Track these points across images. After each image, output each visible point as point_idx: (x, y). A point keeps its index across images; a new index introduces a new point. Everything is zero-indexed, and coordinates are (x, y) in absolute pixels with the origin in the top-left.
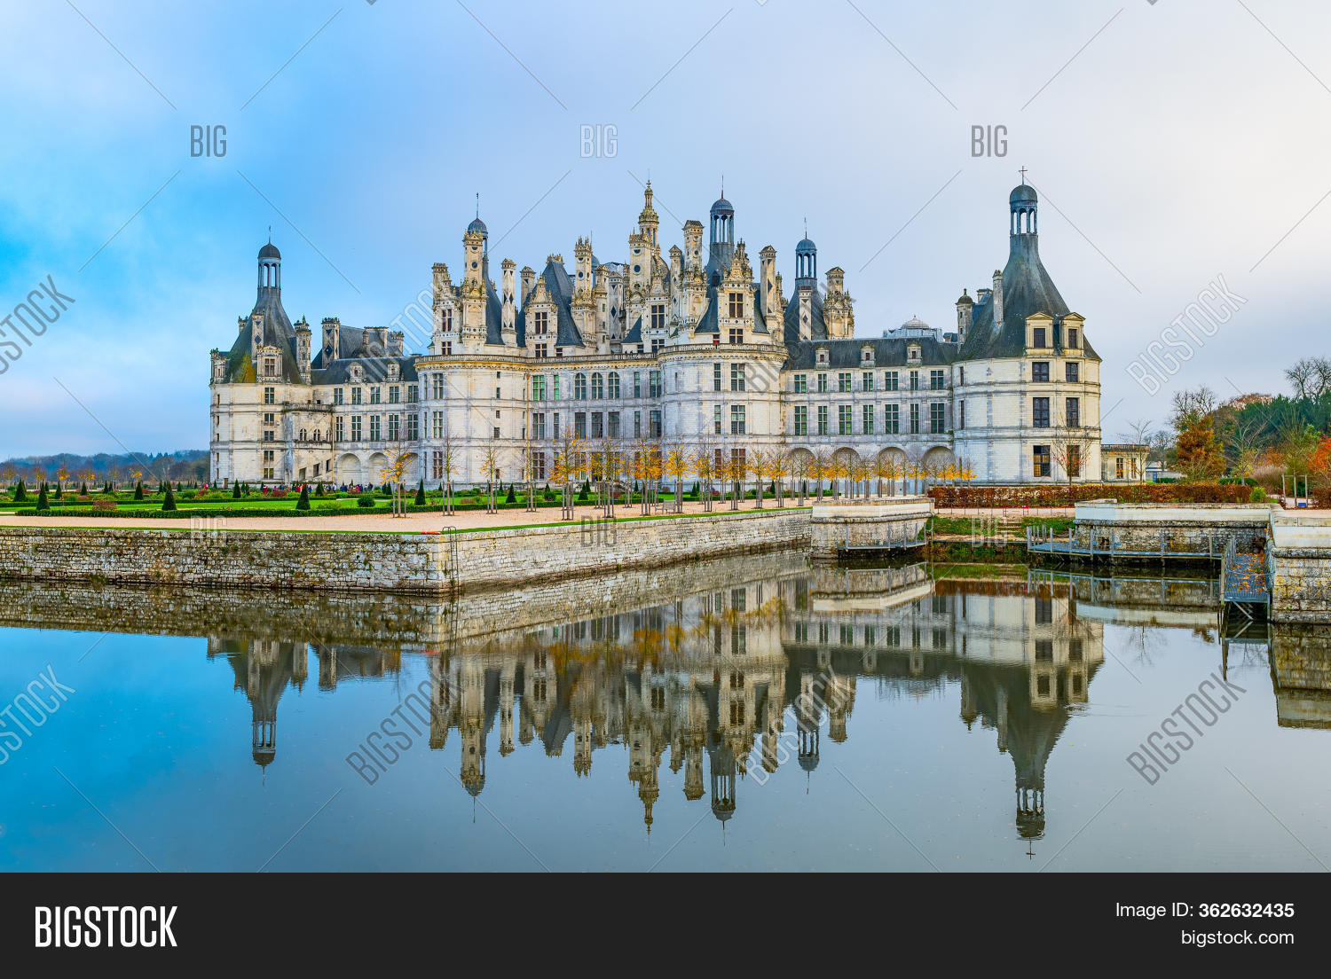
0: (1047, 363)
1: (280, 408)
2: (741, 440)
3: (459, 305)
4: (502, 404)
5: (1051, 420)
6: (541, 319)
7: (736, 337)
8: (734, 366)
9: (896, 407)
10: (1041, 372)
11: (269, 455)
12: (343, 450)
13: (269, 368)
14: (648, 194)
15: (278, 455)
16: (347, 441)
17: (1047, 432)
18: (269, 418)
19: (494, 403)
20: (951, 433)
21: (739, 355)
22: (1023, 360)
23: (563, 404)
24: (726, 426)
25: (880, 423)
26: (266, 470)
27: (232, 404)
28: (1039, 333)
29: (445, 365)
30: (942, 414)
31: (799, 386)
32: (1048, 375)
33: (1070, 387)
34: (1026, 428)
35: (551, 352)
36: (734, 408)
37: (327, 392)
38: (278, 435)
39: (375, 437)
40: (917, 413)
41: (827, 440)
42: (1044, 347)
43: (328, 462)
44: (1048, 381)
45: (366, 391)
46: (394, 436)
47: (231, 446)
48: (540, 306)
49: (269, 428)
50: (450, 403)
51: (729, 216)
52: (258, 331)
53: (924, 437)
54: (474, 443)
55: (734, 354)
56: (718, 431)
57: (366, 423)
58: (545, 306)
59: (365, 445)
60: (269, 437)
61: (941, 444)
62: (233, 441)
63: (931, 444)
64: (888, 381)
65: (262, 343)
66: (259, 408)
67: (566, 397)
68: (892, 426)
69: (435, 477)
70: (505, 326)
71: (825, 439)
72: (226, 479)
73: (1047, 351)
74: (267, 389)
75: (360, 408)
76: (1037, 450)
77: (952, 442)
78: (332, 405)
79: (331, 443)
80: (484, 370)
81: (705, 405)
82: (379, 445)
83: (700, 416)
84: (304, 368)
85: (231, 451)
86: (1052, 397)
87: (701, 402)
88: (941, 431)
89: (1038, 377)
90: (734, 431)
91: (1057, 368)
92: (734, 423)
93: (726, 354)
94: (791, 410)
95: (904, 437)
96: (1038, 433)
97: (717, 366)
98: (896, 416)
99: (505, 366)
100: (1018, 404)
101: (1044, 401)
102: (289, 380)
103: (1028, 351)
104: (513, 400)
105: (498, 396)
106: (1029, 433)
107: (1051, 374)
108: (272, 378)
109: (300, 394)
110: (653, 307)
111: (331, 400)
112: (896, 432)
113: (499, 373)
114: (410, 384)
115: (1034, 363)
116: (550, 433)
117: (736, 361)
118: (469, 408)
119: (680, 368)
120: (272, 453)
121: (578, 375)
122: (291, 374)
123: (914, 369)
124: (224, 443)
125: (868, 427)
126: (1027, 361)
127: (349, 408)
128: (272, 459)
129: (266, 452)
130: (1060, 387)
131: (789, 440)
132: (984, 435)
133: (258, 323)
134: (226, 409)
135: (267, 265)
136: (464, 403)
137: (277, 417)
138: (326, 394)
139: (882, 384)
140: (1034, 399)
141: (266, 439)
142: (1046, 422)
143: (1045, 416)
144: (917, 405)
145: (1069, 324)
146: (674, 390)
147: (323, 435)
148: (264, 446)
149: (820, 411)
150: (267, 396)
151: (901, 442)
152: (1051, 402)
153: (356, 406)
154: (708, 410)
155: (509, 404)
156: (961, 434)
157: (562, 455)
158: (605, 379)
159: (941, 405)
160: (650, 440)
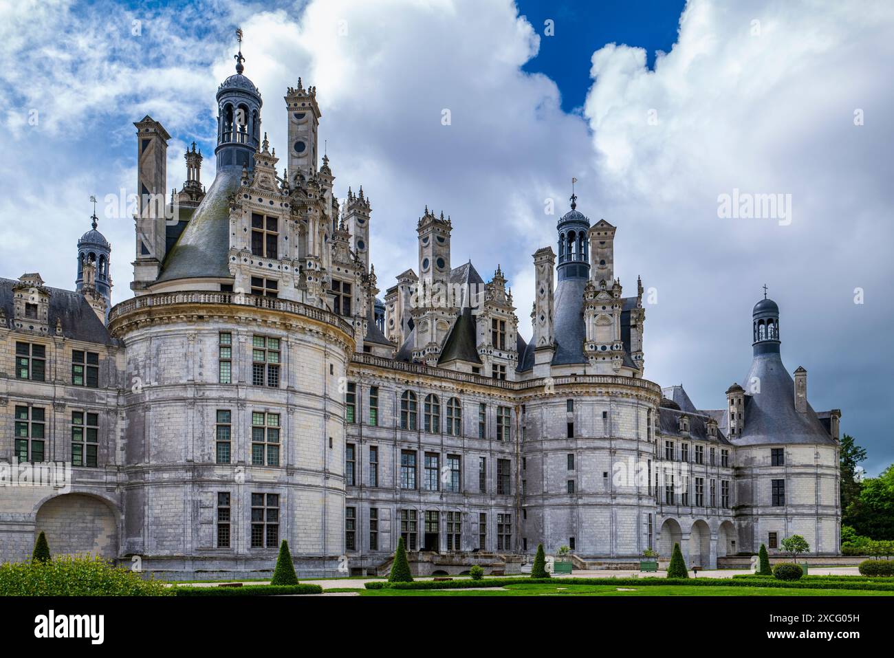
6: (341, 291)
9: (701, 481)
20: (734, 509)
23: (384, 434)
25: (693, 496)
30: (727, 491)
34: (838, 508)
40: (714, 489)
53: (720, 512)
61: (728, 519)
63: (723, 520)
67: (389, 424)
68: (699, 499)
77: (736, 517)
88: (727, 507)
95: (707, 511)
98: (701, 489)
110: (493, 320)
112: (702, 505)
116: (364, 476)
121: (405, 394)
123: (713, 446)
125: (684, 498)
139: (693, 457)
144: (714, 481)
151: (705, 516)
156: (778, 510)
157: (385, 511)
158: (445, 406)
159: (727, 483)
160: (498, 499)
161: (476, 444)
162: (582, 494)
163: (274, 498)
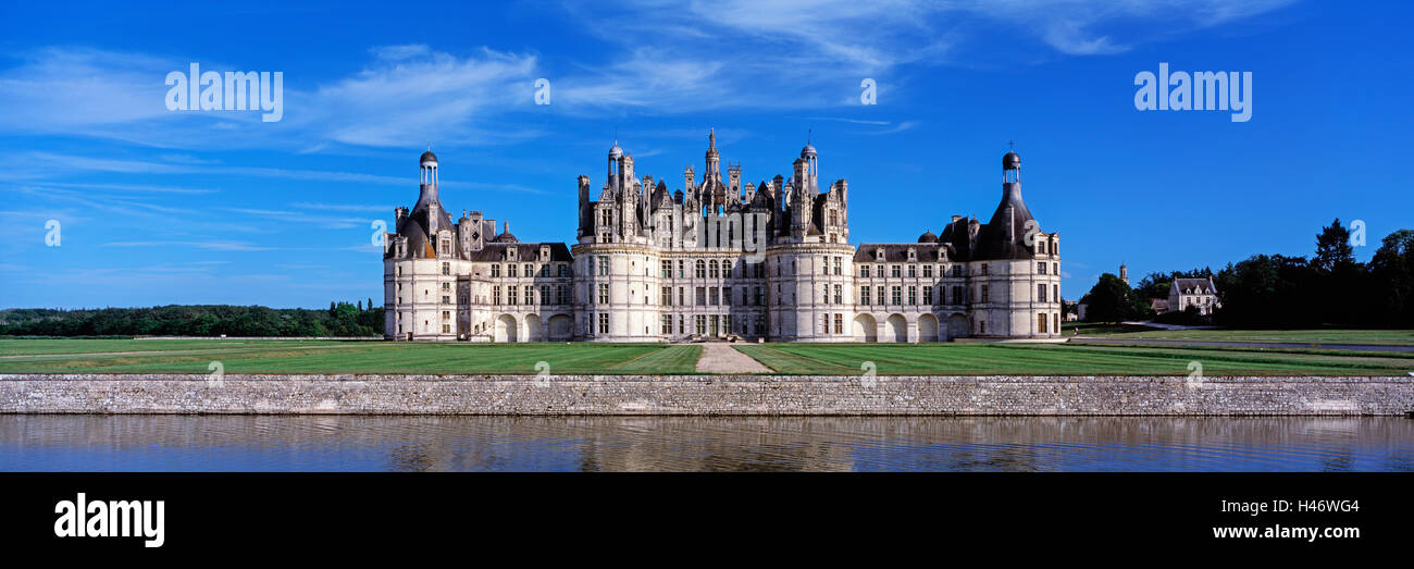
0: (1045, 263)
1: (454, 279)
2: (840, 308)
4: (649, 280)
5: (1047, 298)
7: (834, 239)
8: (836, 258)
10: (1042, 270)
11: (446, 314)
12: (502, 311)
13: (446, 247)
15: (452, 314)
16: (504, 304)
17: (1045, 305)
18: (446, 286)
19: (645, 279)
20: (968, 305)
21: (837, 251)
22: (1033, 261)
23: (687, 281)
24: (831, 299)
25: (920, 298)
26: (444, 326)
27: (415, 275)
28: (1041, 244)
29: (611, 251)
30: (960, 294)
31: (866, 273)
32: (1045, 270)
34: (1036, 303)
35: (676, 243)
36: (836, 286)
37: (486, 267)
38: (453, 300)
39: (529, 301)
40: (944, 292)
42: (1044, 253)
43: (488, 320)
44: (1046, 274)
45: (521, 267)
46: (545, 301)
47: (413, 307)
48: (666, 211)
49: (446, 294)
50: (613, 278)
52: (433, 218)
53: (950, 307)
54: (632, 308)
55: (834, 251)
56: (826, 301)
57: (521, 291)
59: (521, 308)
60: (446, 300)
61: (959, 312)
62: (416, 304)
63: (953, 312)
64: (925, 271)
65: (438, 227)
66: (439, 278)
67: (689, 277)
68: (928, 300)
69: (601, 331)
71: (883, 308)
72: (411, 334)
73: (1045, 256)
74: (444, 263)
75: (516, 280)
76: (1040, 315)
77: (969, 310)
78: (490, 277)
79: (490, 305)
80: (637, 255)
81: (817, 284)
83: (814, 291)
84: (467, 248)
85: (413, 311)
86: (1047, 284)
87: (815, 282)
88: (961, 303)
89: (1040, 272)
90: (836, 302)
91: (1050, 267)
92: (836, 297)
93: (830, 250)
94: (859, 288)
95: (937, 308)
96: (1041, 305)
97: (826, 258)
98: (930, 293)
100: (1031, 288)
101: (1044, 287)
102: (459, 257)
103: (1037, 255)
105: (647, 274)
106: (1037, 306)
107: (1047, 269)
108: (447, 255)
109: (466, 267)
111: (489, 273)
112: (930, 304)
113: (646, 257)
114: (561, 263)
115: (1039, 263)
116: (676, 301)
117: (837, 255)
118: (629, 282)
119: (796, 258)
120: (448, 313)
121: (699, 261)
122: (460, 255)
123: (942, 264)
124: (405, 305)
125: (913, 301)
126: (1036, 261)
127: (505, 280)
128: (449, 318)
129: (444, 313)
131: (857, 308)
132: (1005, 307)
133: (434, 212)
134: (410, 279)
135: (429, 168)
137: (452, 286)
138: (485, 269)
139: (921, 273)
140: (1040, 285)
141: (444, 301)
142: (1044, 299)
143: (1045, 296)
144: (944, 287)
145: (1055, 239)
146: (789, 273)
148: (443, 307)
149: (879, 289)
150: (444, 268)
151: (934, 310)
152: (1047, 287)
153: (512, 279)
154: (820, 288)
155: (652, 281)
156: (984, 306)
157: (687, 316)
158: (721, 265)
159: (960, 288)
160: (755, 308)
161: (741, 281)
162: (784, 304)
163: (607, 316)
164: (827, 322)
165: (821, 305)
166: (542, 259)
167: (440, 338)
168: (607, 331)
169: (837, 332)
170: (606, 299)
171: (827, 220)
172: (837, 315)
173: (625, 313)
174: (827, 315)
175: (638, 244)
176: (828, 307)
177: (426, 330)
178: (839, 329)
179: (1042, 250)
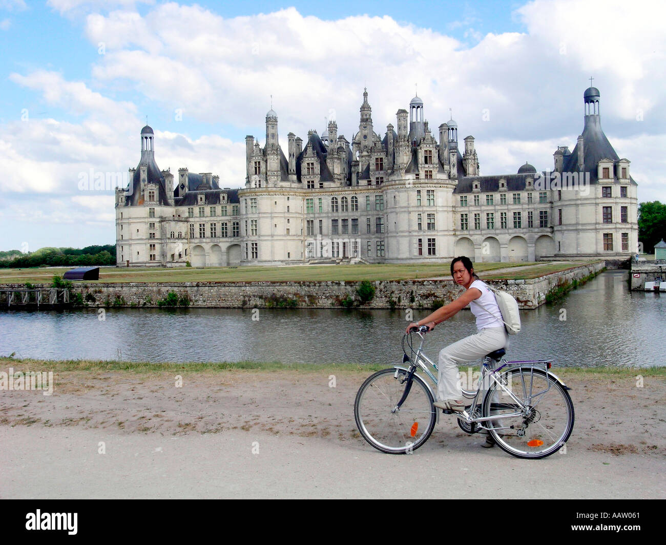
0: (610, 187)
1: (158, 220)
2: (433, 233)
3: (265, 159)
4: (291, 216)
5: (613, 219)
6: (311, 166)
7: (429, 175)
8: (428, 191)
9: (519, 213)
10: (607, 192)
11: (152, 246)
12: (195, 243)
13: (151, 196)
14: (365, 94)
15: (158, 247)
16: (196, 238)
17: (610, 226)
18: (152, 225)
19: (287, 215)
20: (552, 227)
21: (431, 185)
22: (597, 186)
23: (324, 215)
24: (425, 226)
25: (510, 222)
26: (151, 256)
27: (130, 218)
28: (606, 169)
29: (258, 194)
30: (546, 217)
31: (463, 202)
32: (611, 194)
33: (623, 200)
34: (599, 224)
35: (317, 185)
36: (429, 215)
37: (184, 210)
38: (158, 235)
39: (213, 235)
40: (532, 217)
41: (480, 233)
42: (609, 178)
43: (186, 250)
44: (611, 197)
45: (207, 209)
46: (224, 235)
47: (131, 242)
48: (310, 159)
49: (152, 231)
50: (260, 215)
51: (421, 107)
52: (144, 176)
53: (536, 230)
54: (275, 238)
55: (429, 185)
56: (420, 228)
57: (208, 228)
58: (313, 159)
59: (208, 240)
60: (152, 236)
61: (545, 234)
62: (131, 239)
63: (540, 234)
64: (515, 199)
65: (146, 183)
66: (146, 220)
67: (326, 211)
68: (517, 224)
69: (253, 257)
70: (290, 171)
71: (479, 232)
72: (128, 261)
73: (610, 180)
74: (150, 209)
75: (204, 219)
76: (606, 235)
77: (552, 232)
78: (187, 218)
79: (187, 239)
80: (280, 196)
81: (412, 214)
82: (216, 240)
83: (409, 220)
84: (170, 197)
85: (130, 245)
86: (613, 206)
87: (410, 213)
88: (546, 226)
89: (605, 195)
90: (429, 228)
91: (616, 190)
92: (429, 224)
93: (424, 185)
94: (458, 216)
95: (525, 230)
96: (606, 226)
97: (419, 192)
98: (519, 218)
99: (292, 194)
100: (594, 210)
101: (609, 209)
102: (163, 204)
103: (600, 181)
104: (296, 213)
105: (288, 211)
106: (601, 226)
107: (612, 193)
108: (153, 203)
109: (169, 211)
110: (376, 159)
111: (187, 215)
112: (520, 227)
113: (288, 198)
114: (234, 205)
115: (603, 187)
116: (317, 231)
117: (429, 189)
118: (272, 218)
119: (397, 193)
120: (154, 245)
121: (333, 199)
122: (163, 200)
123: (530, 192)
124: (126, 240)
125: (504, 224)
126: (599, 186)
127: (197, 219)
128: (154, 249)
129: (151, 245)
130: (618, 200)
131: (458, 233)
132: (575, 228)
133: (144, 171)
134: (127, 221)
135: (146, 138)
136: (270, 215)
137: (157, 225)
138: (183, 212)
140: (603, 207)
141: (151, 237)
142: (610, 220)
143: (609, 216)
144: (532, 212)
145: (622, 165)
146: (393, 206)
147: (183, 235)
148: (150, 241)
149: (476, 216)
150: (150, 213)
151: (523, 233)
152: (613, 209)
153: (202, 218)
154: (414, 217)
155: (294, 216)
156: (561, 228)
158: (349, 200)
159: (546, 212)
160: (377, 235)
161: (365, 213)
163: (256, 244)
164: (420, 245)
165: (415, 231)
166: (221, 202)
167: (147, 265)
168: (257, 257)
169: (430, 253)
170: (255, 231)
171: (421, 159)
172: (429, 240)
173: (269, 243)
174: (420, 240)
175: (282, 187)
176: (421, 233)
177: (138, 259)
178: (432, 251)
179: (606, 176)
